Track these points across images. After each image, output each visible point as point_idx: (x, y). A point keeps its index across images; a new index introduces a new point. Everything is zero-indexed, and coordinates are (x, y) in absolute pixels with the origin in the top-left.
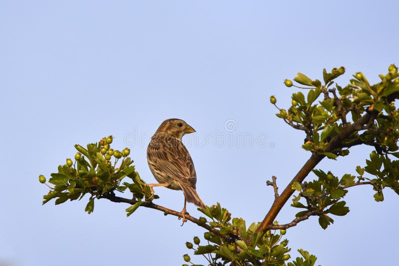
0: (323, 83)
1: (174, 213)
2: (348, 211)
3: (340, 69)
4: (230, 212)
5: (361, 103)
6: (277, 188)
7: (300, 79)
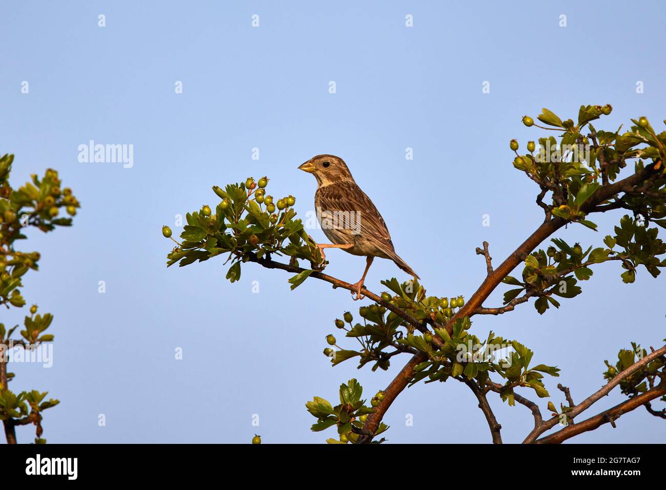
0: (576, 124)
1: (347, 285)
2: (580, 292)
3: (605, 107)
4: (425, 288)
5: (625, 154)
6: (491, 259)
7: (546, 118)
